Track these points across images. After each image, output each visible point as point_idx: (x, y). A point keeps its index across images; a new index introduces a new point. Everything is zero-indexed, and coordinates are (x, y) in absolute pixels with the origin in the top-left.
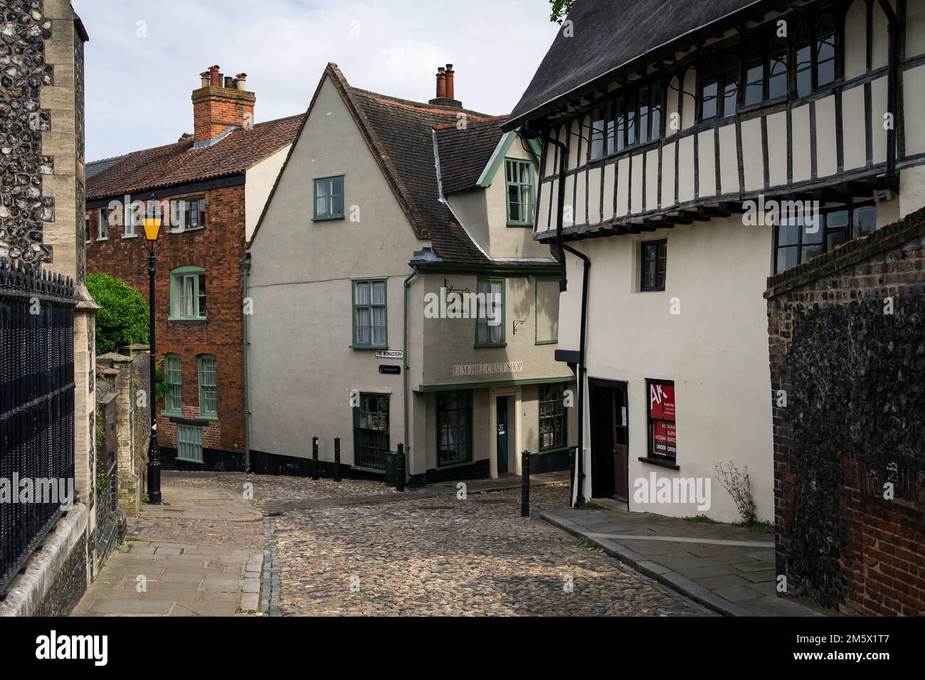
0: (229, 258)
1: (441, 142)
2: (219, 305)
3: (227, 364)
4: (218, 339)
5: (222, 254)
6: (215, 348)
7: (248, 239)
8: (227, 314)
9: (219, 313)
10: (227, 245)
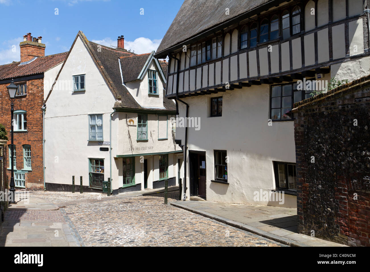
0: (36, 106)
1: (122, 63)
2: (32, 125)
3: (36, 148)
4: (32, 139)
5: (33, 105)
6: (30, 142)
7: (45, 99)
8: (35, 128)
9: (32, 128)
10: (36, 102)
